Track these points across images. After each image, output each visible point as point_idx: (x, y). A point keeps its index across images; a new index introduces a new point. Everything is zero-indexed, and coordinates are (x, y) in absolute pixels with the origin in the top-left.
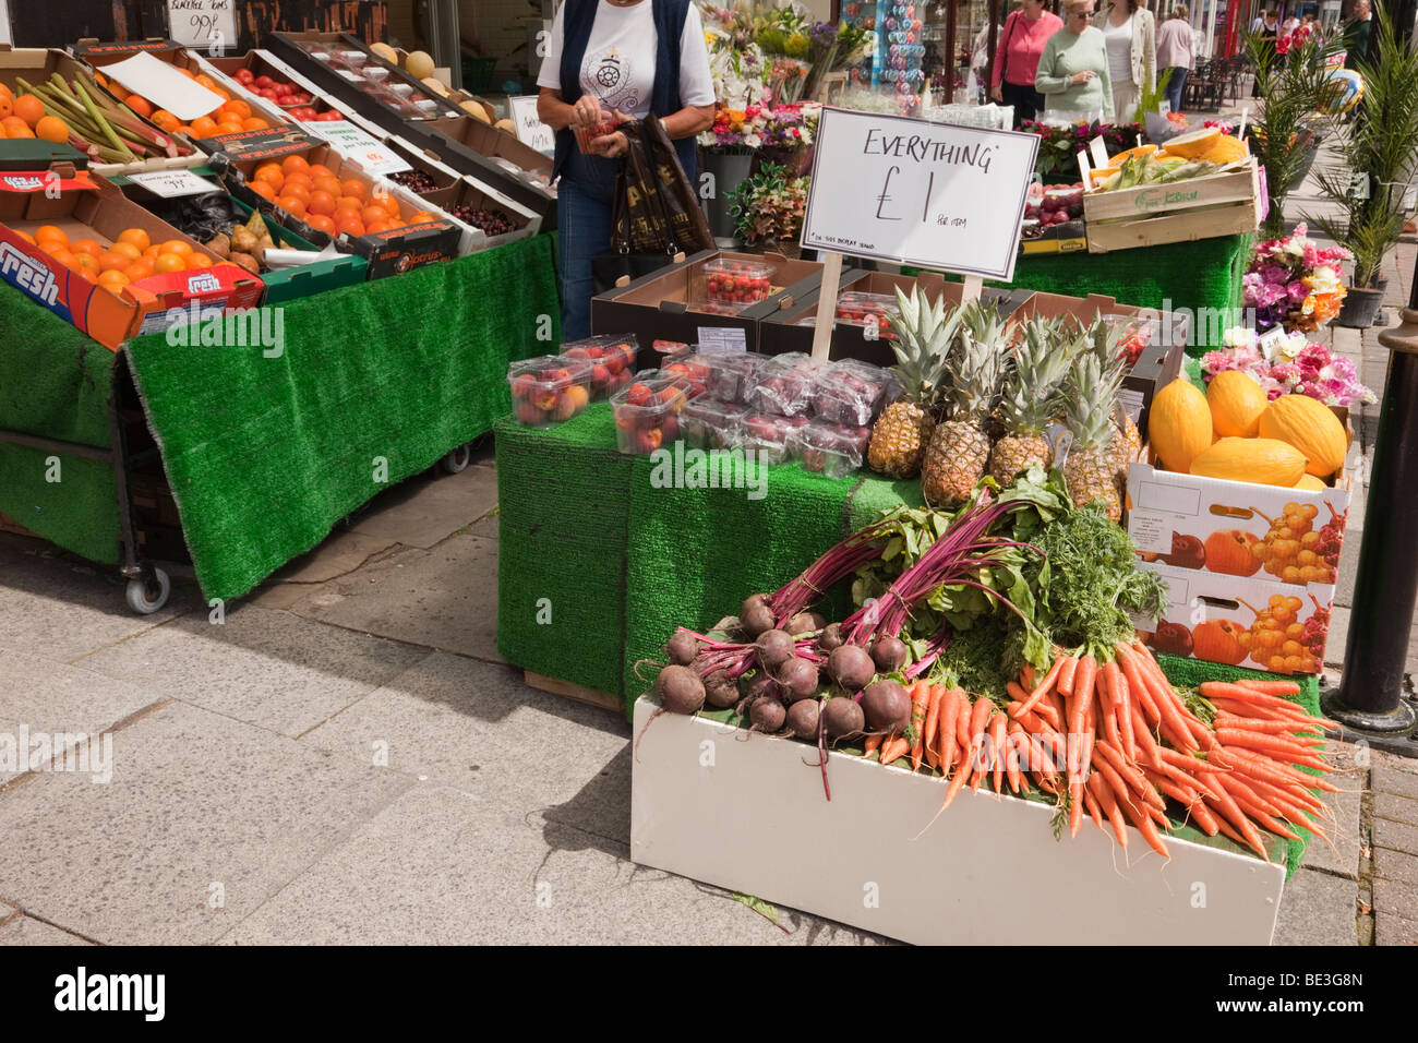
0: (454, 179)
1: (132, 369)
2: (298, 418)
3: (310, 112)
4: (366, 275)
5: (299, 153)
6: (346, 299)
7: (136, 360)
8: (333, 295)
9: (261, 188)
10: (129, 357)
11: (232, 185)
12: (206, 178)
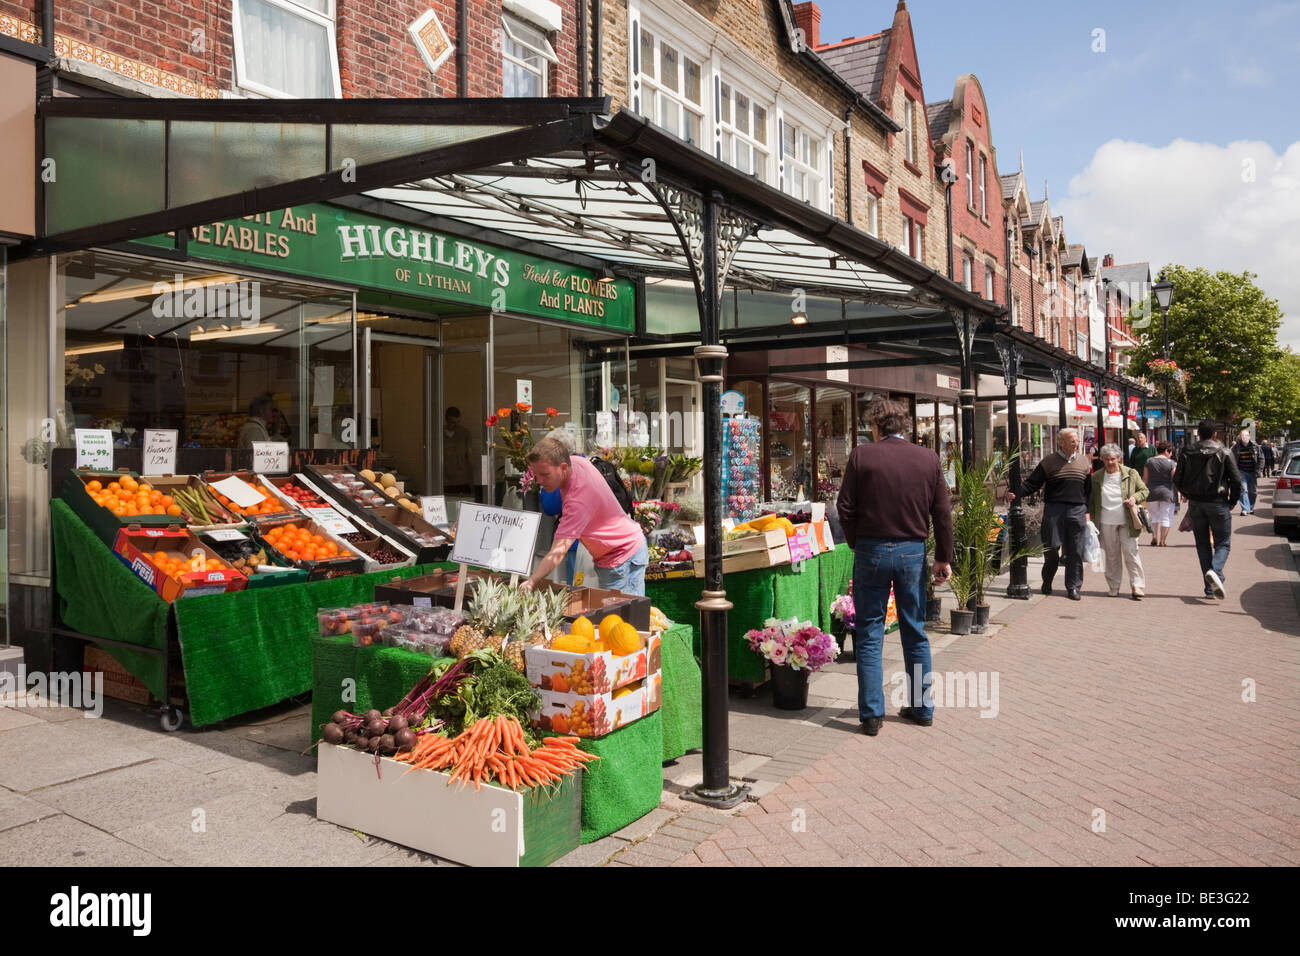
0: (376, 536)
1: (176, 612)
2: (261, 643)
3: (315, 504)
4: (307, 579)
5: (294, 523)
6: (292, 589)
7: (179, 608)
8: (285, 587)
9: (269, 538)
10: (175, 607)
11: (256, 537)
12: (243, 533)
